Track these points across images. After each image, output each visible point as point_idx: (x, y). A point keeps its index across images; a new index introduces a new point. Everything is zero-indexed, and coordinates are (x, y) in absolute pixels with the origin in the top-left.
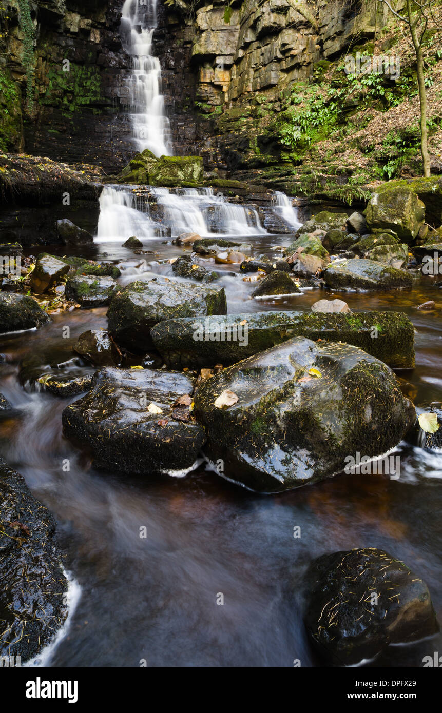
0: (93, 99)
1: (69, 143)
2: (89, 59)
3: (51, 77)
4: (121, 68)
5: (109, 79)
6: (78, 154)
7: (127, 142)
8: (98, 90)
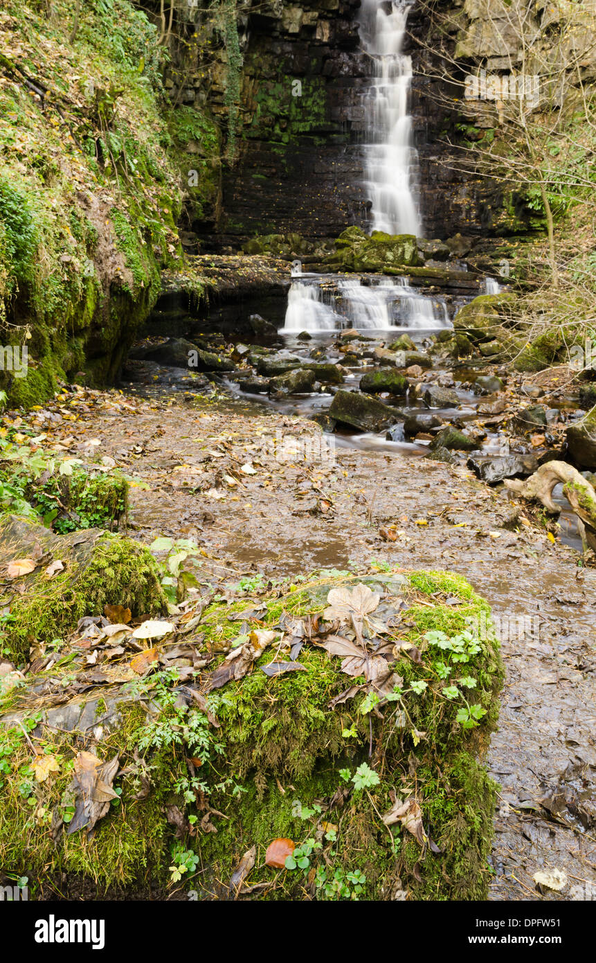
0: (314, 124)
1: (279, 192)
2: (313, 68)
3: (260, 99)
4: (356, 77)
5: (337, 95)
6: (289, 208)
7: (356, 187)
8: (322, 111)
